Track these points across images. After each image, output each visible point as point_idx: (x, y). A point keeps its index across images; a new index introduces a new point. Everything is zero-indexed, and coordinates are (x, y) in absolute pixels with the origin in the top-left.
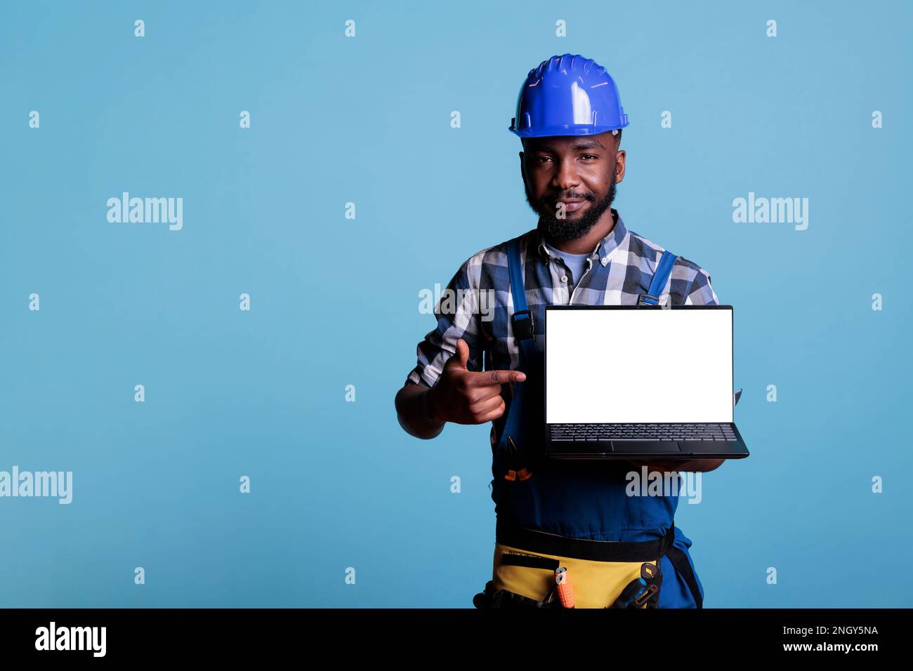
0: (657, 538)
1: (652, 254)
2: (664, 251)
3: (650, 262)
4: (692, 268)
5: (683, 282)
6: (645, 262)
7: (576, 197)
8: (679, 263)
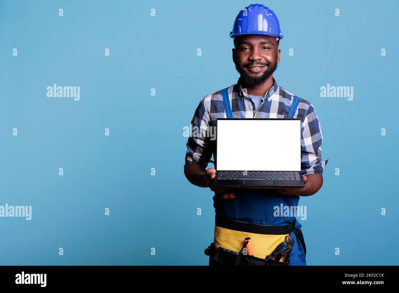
0: (289, 224)
1: (289, 97)
2: (294, 96)
3: (289, 101)
4: (307, 104)
5: (304, 110)
6: (287, 101)
7: (261, 64)
8: (301, 101)
